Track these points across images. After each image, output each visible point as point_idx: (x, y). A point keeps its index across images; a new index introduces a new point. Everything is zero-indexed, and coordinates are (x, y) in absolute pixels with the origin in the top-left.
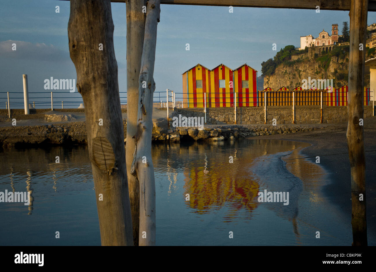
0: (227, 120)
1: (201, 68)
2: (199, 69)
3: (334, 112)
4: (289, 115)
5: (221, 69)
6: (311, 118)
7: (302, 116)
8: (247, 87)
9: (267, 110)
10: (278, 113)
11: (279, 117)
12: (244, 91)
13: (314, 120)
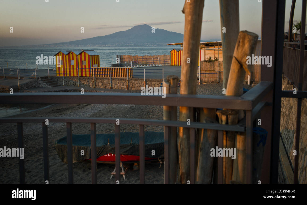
0: (74, 84)
1: (62, 53)
2: (61, 54)
3: (136, 82)
4: (108, 83)
5: (72, 54)
6: (121, 85)
7: (116, 84)
8: (85, 65)
9: (96, 79)
10: (102, 81)
11: (102, 84)
12: (84, 67)
13: (123, 87)
